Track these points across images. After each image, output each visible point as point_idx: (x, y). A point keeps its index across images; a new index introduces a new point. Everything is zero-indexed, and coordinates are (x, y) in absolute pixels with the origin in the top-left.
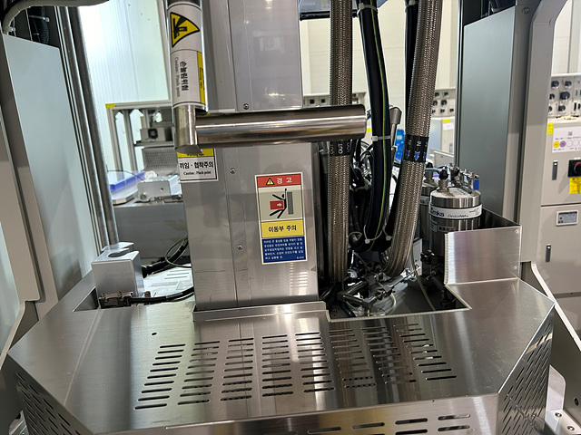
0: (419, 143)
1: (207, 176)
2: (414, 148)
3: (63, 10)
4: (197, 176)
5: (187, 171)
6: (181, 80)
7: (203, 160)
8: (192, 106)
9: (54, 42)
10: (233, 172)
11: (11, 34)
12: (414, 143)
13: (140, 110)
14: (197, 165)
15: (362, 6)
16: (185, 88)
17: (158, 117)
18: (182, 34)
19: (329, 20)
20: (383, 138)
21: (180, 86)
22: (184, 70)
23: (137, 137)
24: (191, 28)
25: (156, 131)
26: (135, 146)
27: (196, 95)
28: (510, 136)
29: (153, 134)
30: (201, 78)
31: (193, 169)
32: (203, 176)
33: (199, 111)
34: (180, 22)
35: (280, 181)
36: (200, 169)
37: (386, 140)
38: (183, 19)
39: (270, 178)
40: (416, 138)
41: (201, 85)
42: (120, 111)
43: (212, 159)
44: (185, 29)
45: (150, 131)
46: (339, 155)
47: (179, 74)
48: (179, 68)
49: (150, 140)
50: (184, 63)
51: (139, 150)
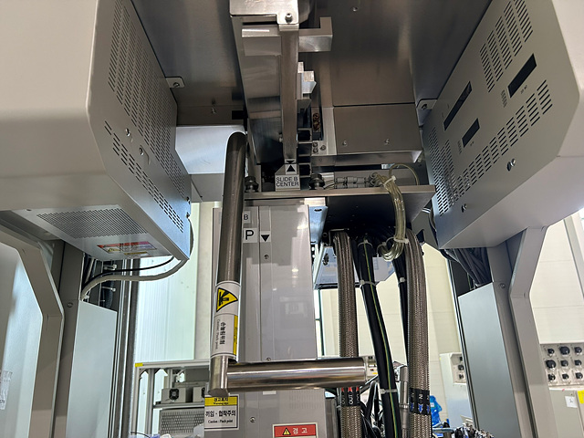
0: (421, 396)
1: (229, 425)
2: (418, 402)
3: (127, 283)
4: (220, 425)
5: (212, 419)
6: (220, 336)
7: (227, 408)
8: (226, 357)
9: (114, 307)
10: (252, 421)
11: (85, 300)
12: (417, 396)
13: (166, 370)
14: (221, 414)
15: (362, 282)
16: (222, 342)
17: (182, 378)
18: (225, 303)
19: (337, 290)
20: (390, 391)
21: (219, 341)
22: (223, 329)
23: (158, 398)
24: (232, 299)
25: (177, 391)
26: (154, 407)
27: (229, 348)
28: (516, 395)
29: (174, 394)
30: (235, 335)
31: (217, 417)
32: (226, 425)
33: (231, 361)
34: (225, 294)
35: (296, 431)
36: (224, 418)
37: (393, 393)
38: (227, 292)
39: (286, 428)
40: (418, 391)
41: (235, 340)
42: (146, 370)
43: (235, 408)
44: (228, 299)
45: (171, 391)
46: (349, 405)
47: (219, 332)
48: (220, 328)
49: (171, 401)
50: (224, 324)
51: (157, 411)
